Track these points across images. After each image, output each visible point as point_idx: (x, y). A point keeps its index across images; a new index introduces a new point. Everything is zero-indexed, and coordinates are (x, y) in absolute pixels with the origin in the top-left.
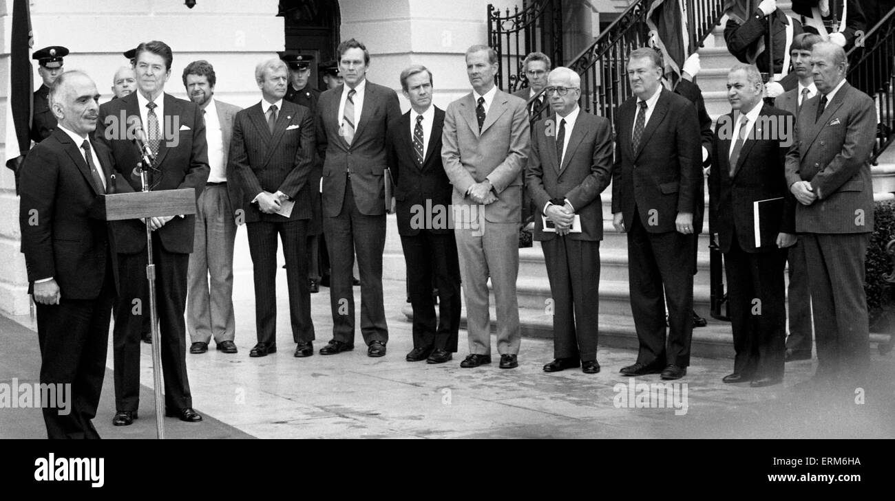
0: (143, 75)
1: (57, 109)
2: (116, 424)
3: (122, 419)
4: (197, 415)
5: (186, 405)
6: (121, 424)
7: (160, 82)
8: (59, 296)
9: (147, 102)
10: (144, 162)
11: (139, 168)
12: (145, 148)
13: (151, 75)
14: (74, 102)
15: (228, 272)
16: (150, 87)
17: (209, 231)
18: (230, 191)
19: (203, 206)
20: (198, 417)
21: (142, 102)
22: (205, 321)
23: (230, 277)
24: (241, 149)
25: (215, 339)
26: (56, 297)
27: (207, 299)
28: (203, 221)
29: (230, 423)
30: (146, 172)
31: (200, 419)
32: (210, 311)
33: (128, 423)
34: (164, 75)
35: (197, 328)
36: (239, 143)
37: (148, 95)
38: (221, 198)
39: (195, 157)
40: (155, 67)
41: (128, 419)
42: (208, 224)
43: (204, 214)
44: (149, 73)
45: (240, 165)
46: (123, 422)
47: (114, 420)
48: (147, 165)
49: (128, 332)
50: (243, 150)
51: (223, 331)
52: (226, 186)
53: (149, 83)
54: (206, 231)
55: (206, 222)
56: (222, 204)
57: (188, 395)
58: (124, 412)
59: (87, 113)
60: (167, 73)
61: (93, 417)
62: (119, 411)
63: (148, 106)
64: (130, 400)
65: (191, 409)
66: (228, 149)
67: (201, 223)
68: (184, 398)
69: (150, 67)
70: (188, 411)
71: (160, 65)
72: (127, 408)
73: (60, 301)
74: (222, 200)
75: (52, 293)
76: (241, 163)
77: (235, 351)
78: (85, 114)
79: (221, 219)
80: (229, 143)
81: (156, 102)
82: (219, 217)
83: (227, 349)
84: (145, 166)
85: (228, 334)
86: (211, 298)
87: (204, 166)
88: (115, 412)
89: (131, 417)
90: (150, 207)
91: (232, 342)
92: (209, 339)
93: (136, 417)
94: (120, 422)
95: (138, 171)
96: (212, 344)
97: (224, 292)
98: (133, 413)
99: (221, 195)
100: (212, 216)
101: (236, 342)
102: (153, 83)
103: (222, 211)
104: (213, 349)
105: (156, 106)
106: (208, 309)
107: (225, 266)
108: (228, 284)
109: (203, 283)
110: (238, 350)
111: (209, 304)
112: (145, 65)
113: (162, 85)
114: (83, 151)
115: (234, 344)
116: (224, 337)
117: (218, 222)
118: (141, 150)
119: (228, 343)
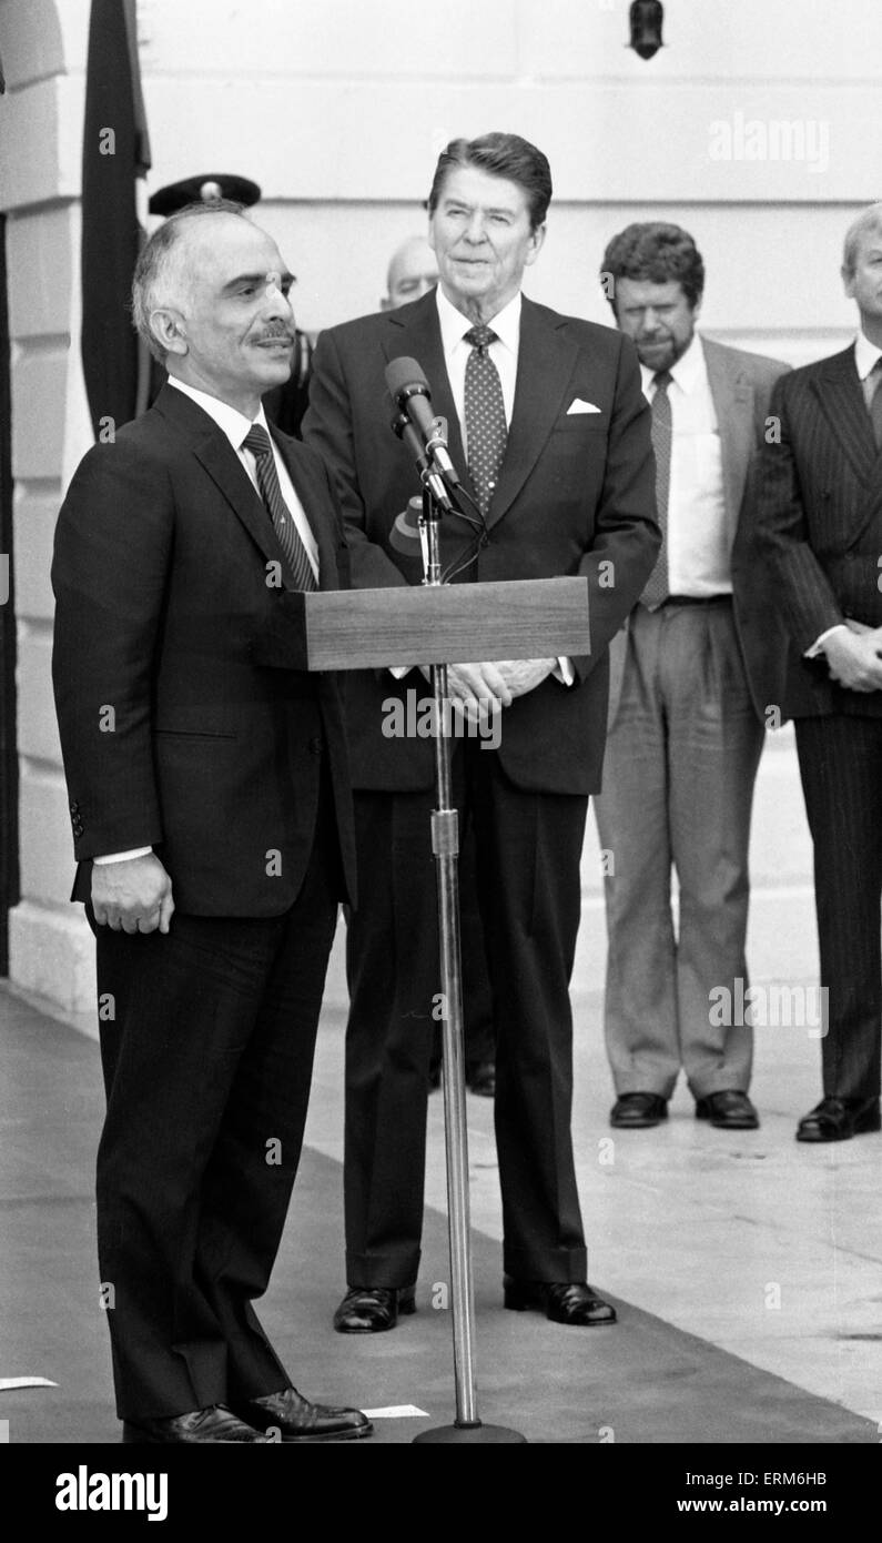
0: (457, 242)
1: (163, 326)
2: (343, 1328)
3: (362, 1312)
4: (602, 1304)
5: (568, 1271)
6: (358, 1329)
7: (508, 263)
8: (169, 906)
9: (466, 325)
10: (428, 493)
11: (414, 511)
12: (432, 450)
13: (482, 242)
14: (217, 297)
15: (732, 873)
16: (477, 280)
17: (674, 744)
18: (744, 622)
19: (658, 668)
20: (603, 1312)
21: (453, 325)
22: (657, 1027)
23: (741, 890)
24: (784, 489)
25: (691, 1085)
26: (161, 909)
27: (667, 957)
28: (656, 715)
29: (707, 1334)
30: (434, 524)
31: (612, 1319)
32: (676, 998)
33: (381, 1325)
34: (523, 241)
35: (633, 1049)
36: (777, 469)
37: (470, 303)
38: (714, 642)
39: (613, 497)
40: (495, 215)
41: (383, 1312)
42: (674, 725)
43: (659, 691)
44: (475, 235)
45: (780, 541)
46: (366, 1323)
47: (339, 1314)
48: (437, 502)
49: (392, 1038)
50: (790, 495)
51: (712, 1061)
52: (730, 606)
53: (472, 268)
54: (666, 746)
55: (665, 718)
56: (717, 662)
57: (575, 1240)
58: (369, 1291)
59: (259, 327)
60: (532, 234)
61: (259, 1292)
62: (356, 1288)
63: (468, 338)
64: (393, 1254)
65: (583, 1285)
66: (741, 494)
67: (649, 720)
68: (563, 1249)
69: (479, 216)
70: (573, 1291)
71: (510, 213)
72: (383, 1278)
73: (172, 923)
74: (715, 650)
75: (148, 897)
76: (784, 532)
77: (750, 1122)
78: (252, 331)
79: (713, 710)
80: (742, 474)
81: (494, 326)
82: (708, 701)
83: (725, 1117)
84: (432, 507)
85: (732, 1068)
86: (682, 953)
87: (640, 527)
88: (344, 1288)
89: (391, 1308)
90: (444, 632)
91: (742, 1094)
92: (671, 1084)
93: (408, 1307)
94: (355, 1321)
95: (412, 522)
96: (682, 1101)
97: (721, 936)
98: (400, 1295)
99: (712, 634)
100: (687, 699)
101: (756, 1095)
102: (487, 269)
103: (717, 686)
104: (682, 1116)
105: (494, 338)
106: (669, 990)
107: (724, 854)
108: (732, 910)
109: (653, 906)
110: (762, 1119)
111: (675, 972)
112: (460, 210)
113: (517, 274)
114: (248, 461)
115: (747, 1100)
116: (717, 1076)
117: (702, 716)
118: (421, 457)
119: (732, 1098)
